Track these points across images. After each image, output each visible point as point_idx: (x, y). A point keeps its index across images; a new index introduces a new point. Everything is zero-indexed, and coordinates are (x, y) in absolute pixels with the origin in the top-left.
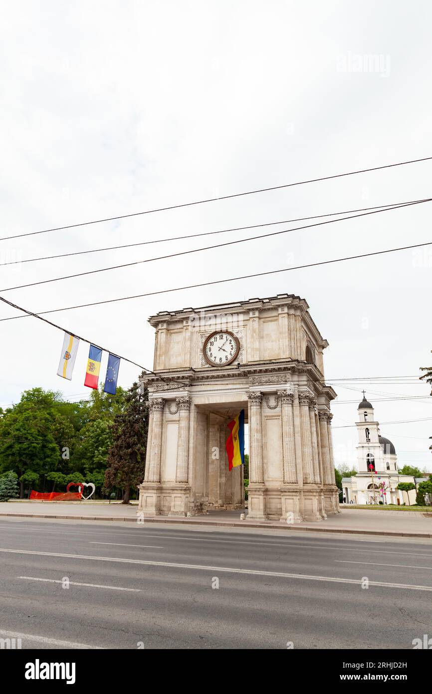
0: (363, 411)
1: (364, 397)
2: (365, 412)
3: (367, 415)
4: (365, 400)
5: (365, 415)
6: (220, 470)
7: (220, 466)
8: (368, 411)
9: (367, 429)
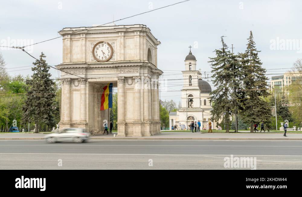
0: (188, 62)
1: (190, 51)
2: (190, 63)
3: (191, 65)
4: (190, 53)
5: (190, 65)
6: (98, 113)
7: (98, 111)
8: (192, 62)
9: (190, 76)
